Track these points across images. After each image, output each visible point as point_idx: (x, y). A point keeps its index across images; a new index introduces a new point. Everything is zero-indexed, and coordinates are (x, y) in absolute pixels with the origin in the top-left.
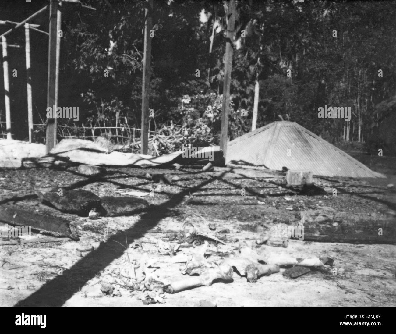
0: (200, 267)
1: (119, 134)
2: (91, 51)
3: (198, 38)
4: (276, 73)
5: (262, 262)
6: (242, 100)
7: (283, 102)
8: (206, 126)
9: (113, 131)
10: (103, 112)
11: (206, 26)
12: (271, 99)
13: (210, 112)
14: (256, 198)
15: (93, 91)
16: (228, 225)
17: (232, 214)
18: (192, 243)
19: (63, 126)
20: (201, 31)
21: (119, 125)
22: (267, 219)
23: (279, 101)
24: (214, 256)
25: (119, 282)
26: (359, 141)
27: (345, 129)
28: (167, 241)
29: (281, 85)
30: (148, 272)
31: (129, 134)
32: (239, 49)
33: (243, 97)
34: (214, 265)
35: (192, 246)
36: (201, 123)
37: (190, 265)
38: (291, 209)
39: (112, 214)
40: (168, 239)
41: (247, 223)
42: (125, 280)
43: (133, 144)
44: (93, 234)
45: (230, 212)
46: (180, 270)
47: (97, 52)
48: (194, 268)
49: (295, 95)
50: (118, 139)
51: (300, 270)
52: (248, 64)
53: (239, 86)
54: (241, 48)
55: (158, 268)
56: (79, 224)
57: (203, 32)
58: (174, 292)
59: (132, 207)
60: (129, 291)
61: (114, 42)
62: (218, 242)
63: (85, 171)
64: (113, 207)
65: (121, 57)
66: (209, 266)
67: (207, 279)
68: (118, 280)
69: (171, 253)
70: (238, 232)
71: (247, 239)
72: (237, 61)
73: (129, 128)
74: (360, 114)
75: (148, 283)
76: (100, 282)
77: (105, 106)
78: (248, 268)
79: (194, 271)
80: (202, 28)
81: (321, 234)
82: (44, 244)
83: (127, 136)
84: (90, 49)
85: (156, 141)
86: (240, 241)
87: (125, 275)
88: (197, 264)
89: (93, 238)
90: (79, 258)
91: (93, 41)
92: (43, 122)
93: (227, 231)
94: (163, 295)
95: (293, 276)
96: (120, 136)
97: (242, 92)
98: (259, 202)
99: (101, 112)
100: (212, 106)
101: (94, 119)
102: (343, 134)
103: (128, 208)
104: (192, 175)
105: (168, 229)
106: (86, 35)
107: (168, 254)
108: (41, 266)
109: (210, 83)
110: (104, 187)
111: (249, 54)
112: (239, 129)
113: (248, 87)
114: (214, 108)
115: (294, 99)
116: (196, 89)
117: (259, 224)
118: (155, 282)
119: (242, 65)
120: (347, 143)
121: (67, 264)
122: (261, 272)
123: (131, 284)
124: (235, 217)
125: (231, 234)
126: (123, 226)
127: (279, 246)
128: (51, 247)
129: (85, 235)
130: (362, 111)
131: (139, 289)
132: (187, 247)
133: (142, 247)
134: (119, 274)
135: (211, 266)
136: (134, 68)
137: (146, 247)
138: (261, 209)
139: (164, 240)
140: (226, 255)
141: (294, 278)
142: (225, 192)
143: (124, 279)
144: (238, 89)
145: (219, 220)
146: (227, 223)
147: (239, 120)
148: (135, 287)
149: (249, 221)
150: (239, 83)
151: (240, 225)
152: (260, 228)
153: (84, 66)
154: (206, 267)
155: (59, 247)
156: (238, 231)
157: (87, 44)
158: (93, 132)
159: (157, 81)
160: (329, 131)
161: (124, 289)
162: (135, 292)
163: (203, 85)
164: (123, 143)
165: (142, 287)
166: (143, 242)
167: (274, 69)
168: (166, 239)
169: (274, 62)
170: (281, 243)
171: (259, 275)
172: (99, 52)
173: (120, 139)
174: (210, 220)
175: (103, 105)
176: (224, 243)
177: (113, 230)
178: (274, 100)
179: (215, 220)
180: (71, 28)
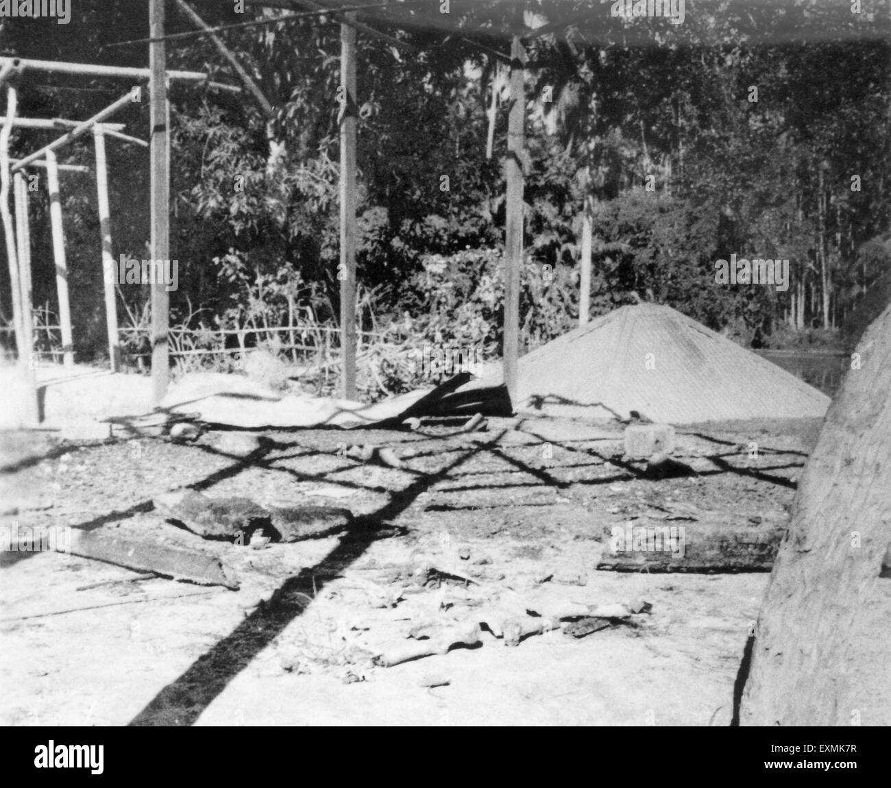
0: (431, 625)
1: (297, 342)
2: (231, 167)
3: (462, 113)
4: (637, 183)
5: (533, 614)
6: (564, 247)
7: (654, 249)
8: (480, 319)
9: (284, 336)
10: (261, 296)
11: (479, 89)
12: (628, 241)
13: (487, 289)
14: (555, 491)
15: (238, 253)
16: (494, 549)
17: (504, 527)
18: (425, 585)
19: (178, 331)
20: (467, 98)
21: (295, 324)
22: (564, 534)
23: (645, 246)
24: (461, 606)
25: (306, 654)
26: (826, 327)
27: (793, 303)
28: (384, 583)
29: (647, 211)
30: (351, 637)
31: (319, 343)
32: (553, 135)
33: (565, 242)
34: (453, 622)
35: (424, 591)
36: (469, 314)
37: (416, 623)
38: (616, 510)
39: (291, 538)
40: (386, 579)
41: (525, 543)
42: (316, 650)
43: (326, 365)
44: (263, 578)
45: (502, 521)
46: (401, 631)
47: (244, 169)
48: (421, 628)
49: (679, 232)
50: (294, 352)
51: (589, 625)
52: (574, 166)
53: (555, 217)
54: (558, 132)
55: (367, 629)
56: (235, 560)
57: (473, 100)
58: (390, 665)
59: (324, 524)
60: (322, 666)
61: (279, 143)
62: (469, 582)
63: (234, 444)
64: (293, 526)
65: (296, 177)
66: (444, 623)
67: (440, 644)
68: (305, 651)
69: (389, 605)
70: (507, 561)
71: (520, 573)
72: (549, 162)
73: (318, 330)
74: (826, 266)
75: (349, 653)
76: (278, 655)
77: (266, 284)
78: (506, 624)
79: (421, 634)
80: (470, 92)
81: (647, 560)
82: (184, 598)
83: (313, 345)
84: (229, 161)
85: (375, 356)
86: (508, 578)
87: (315, 643)
88: (427, 621)
89: (261, 584)
90: (242, 618)
91: (234, 146)
92: (135, 323)
93: (489, 560)
94: (371, 670)
95: (577, 633)
96: (299, 346)
97: (562, 231)
98: (559, 499)
99: (257, 295)
100: (491, 278)
101: (242, 311)
102: (789, 313)
103: (319, 526)
104: (442, 442)
105: (388, 561)
106: (219, 133)
107: (384, 607)
108: (187, 634)
109: (491, 212)
110: (273, 479)
111: (574, 143)
112: (558, 311)
113: (574, 219)
114: (495, 281)
115: (677, 241)
116: (461, 228)
117: (549, 543)
118: (361, 651)
119: (559, 169)
120: (799, 334)
121: (225, 629)
122: (527, 630)
123: (324, 656)
124: (508, 533)
125: (494, 566)
126: (311, 559)
127: (572, 583)
128: (196, 603)
129: (248, 580)
130: (830, 261)
131: (336, 663)
132: (417, 592)
133: (342, 596)
134: (305, 642)
135: (448, 623)
136: (324, 199)
137: (349, 595)
138: (560, 513)
139: (378, 583)
140: (479, 604)
141: (579, 637)
142: (500, 479)
143: (313, 648)
144: (553, 224)
145: (479, 540)
146: (492, 545)
147: (559, 291)
148: (331, 659)
149: (531, 539)
150: (555, 210)
151: (515, 548)
152: (548, 551)
153: (217, 201)
154: (440, 625)
155: (208, 601)
156: (509, 559)
157: (223, 153)
158: (241, 340)
159: (375, 214)
160: (745, 318)
161: (314, 664)
162: (331, 667)
163: (475, 219)
164: (306, 360)
165: (341, 659)
166: (343, 587)
167: (631, 175)
168: (382, 579)
169: (631, 160)
170: (576, 579)
171: (523, 634)
172: (249, 168)
173: (299, 352)
174: (462, 541)
175: (260, 280)
176: (480, 583)
177: (295, 569)
178: (633, 244)
179: (471, 540)
180: (188, 121)
